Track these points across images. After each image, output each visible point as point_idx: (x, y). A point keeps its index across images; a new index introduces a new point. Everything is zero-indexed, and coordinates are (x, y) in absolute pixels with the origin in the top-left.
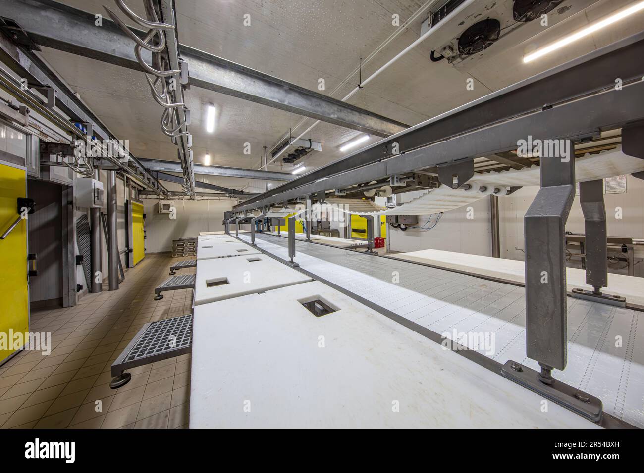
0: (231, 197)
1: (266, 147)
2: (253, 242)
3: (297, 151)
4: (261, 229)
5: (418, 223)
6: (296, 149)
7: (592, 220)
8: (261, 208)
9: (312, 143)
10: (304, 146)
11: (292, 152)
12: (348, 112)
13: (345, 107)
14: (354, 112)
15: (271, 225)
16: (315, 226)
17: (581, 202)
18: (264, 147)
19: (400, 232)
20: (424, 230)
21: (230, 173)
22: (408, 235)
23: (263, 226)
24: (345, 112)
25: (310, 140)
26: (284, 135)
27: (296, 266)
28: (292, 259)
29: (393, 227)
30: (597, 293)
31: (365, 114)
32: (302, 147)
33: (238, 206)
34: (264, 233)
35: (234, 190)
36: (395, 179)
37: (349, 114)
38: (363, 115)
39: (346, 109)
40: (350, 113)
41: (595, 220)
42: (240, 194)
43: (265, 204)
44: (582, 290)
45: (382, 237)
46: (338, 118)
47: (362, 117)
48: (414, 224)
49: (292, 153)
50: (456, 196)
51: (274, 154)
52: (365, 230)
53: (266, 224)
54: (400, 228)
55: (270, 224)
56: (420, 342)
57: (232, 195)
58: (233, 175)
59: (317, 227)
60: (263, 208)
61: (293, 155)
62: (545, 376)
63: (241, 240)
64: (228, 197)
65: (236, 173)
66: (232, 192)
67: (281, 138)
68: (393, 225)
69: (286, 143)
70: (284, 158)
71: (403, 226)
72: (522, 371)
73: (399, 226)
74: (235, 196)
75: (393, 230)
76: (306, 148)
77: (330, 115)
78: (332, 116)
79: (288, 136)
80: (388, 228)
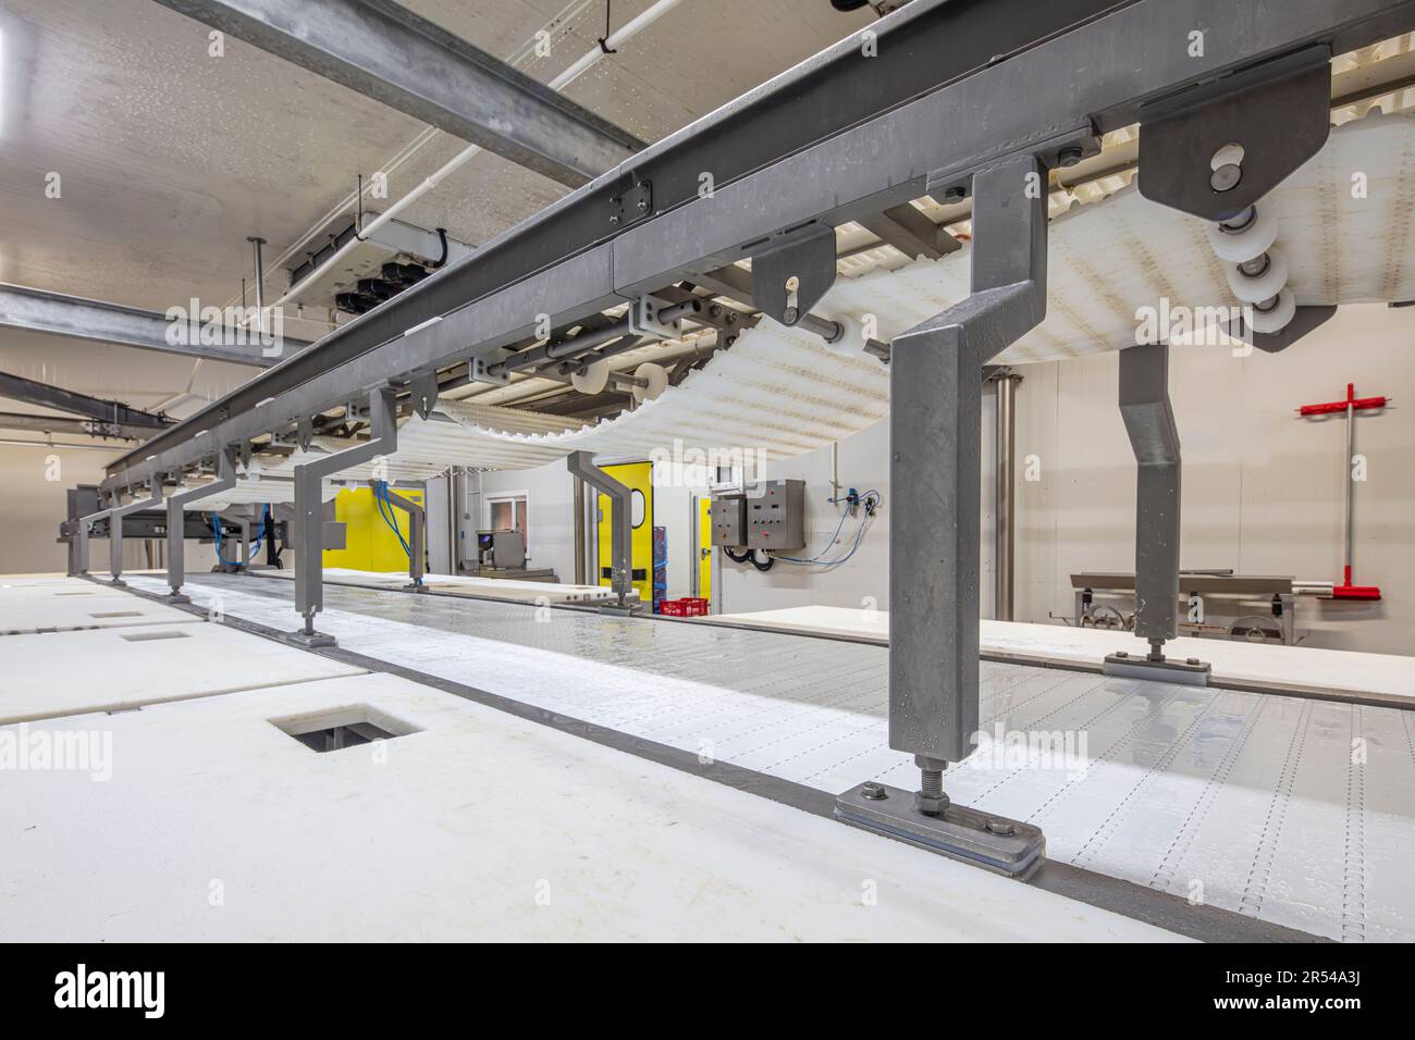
0: (105, 435)
1: (260, 241)
2: (176, 588)
3: (389, 268)
4: (239, 560)
5: (804, 546)
6: (387, 259)
7: (1152, 464)
8: (211, 462)
9: (449, 243)
10: (416, 253)
11: (373, 271)
12: (555, 122)
13: (542, 103)
14: (578, 129)
15: (285, 545)
16: (471, 562)
17: (1120, 405)
18: (251, 239)
19: (754, 575)
20: (821, 567)
21: (90, 326)
22: (775, 585)
23: (246, 552)
24: (543, 118)
25: (442, 232)
26: (334, 201)
27: (324, 645)
28: (309, 622)
29: (730, 559)
30: (1156, 659)
31: (616, 142)
32: (406, 255)
33: (127, 460)
34: (252, 575)
35: (121, 406)
36: (644, 311)
37: (560, 132)
38: (609, 145)
39: (550, 113)
40: (564, 127)
41: (1158, 463)
42: (151, 426)
43: (230, 440)
44: (1125, 655)
45: (702, 596)
46: (515, 135)
47: (608, 153)
48: (794, 551)
49: (373, 276)
50: (821, 379)
51: (297, 274)
52: (644, 571)
53: (264, 542)
54: (754, 561)
55: (278, 543)
56: (644, 777)
57: (113, 428)
58: (106, 333)
59: (478, 563)
60: (223, 459)
61: (377, 282)
62: (930, 793)
63: (131, 590)
64: (94, 434)
65: (117, 328)
66: (110, 414)
67: (324, 211)
68: (731, 555)
69: (345, 231)
70: (337, 290)
71: (761, 558)
72: (886, 798)
73: (750, 555)
74: (128, 430)
75: (732, 570)
76: (426, 263)
77: (486, 118)
78: (494, 125)
79: (349, 204)
80: (717, 566)
